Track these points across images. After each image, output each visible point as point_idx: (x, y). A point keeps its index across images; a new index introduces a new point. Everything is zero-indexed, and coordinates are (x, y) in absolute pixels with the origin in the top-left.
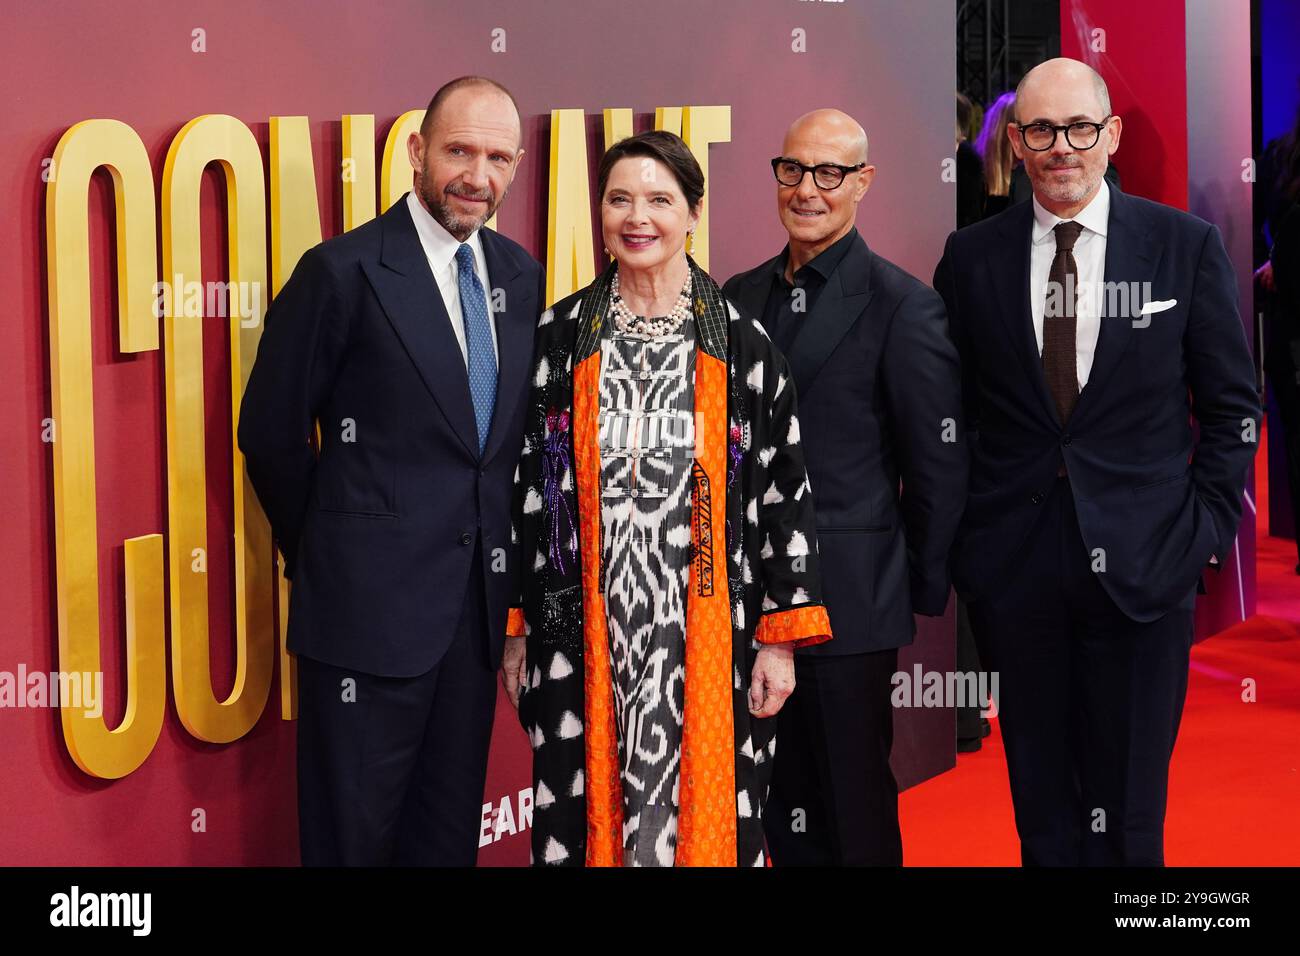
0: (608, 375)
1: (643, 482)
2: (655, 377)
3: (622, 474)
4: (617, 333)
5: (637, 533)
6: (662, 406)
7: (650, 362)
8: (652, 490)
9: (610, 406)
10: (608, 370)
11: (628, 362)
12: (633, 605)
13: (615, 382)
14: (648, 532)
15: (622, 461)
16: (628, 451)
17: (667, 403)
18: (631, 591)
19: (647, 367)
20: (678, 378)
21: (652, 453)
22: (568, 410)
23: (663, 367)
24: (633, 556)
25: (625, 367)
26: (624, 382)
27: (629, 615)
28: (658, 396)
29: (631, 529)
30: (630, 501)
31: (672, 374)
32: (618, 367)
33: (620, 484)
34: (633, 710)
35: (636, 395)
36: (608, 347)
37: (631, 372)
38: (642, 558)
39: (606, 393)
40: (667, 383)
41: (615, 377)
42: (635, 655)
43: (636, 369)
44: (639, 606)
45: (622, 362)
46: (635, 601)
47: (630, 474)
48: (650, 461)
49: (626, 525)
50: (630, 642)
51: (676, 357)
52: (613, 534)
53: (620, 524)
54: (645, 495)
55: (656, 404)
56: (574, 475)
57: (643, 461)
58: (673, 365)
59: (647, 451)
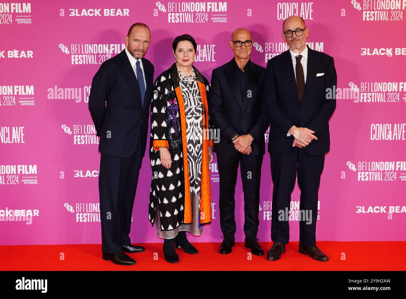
0: (182, 90)
1: (196, 113)
2: (192, 90)
3: (191, 111)
4: (181, 80)
5: (195, 125)
6: (196, 96)
7: (190, 86)
8: (198, 115)
9: (185, 96)
10: (182, 89)
11: (186, 87)
12: (195, 141)
13: (184, 91)
14: (197, 124)
15: (190, 109)
16: (192, 106)
17: (197, 95)
18: (195, 137)
19: (190, 88)
20: (197, 89)
21: (197, 106)
22: (175, 99)
23: (193, 87)
24: (195, 129)
25: (186, 88)
26: (186, 91)
27: (194, 142)
28: (194, 93)
29: (194, 124)
30: (193, 117)
31: (195, 88)
32: (184, 88)
33: (191, 114)
34: (198, 164)
35: (190, 94)
36: (181, 84)
37: (187, 89)
38: (197, 130)
39: (183, 94)
40: (195, 90)
41: (184, 90)
42: (196, 151)
43: (188, 88)
44: (196, 140)
45: (185, 87)
46: (195, 140)
47: (193, 111)
48: (197, 108)
49: (193, 123)
50: (195, 149)
51: (195, 85)
52: (190, 125)
53: (192, 123)
54: (197, 116)
55: (194, 95)
56: (179, 113)
57: (195, 108)
58: (195, 87)
59: (196, 106)
